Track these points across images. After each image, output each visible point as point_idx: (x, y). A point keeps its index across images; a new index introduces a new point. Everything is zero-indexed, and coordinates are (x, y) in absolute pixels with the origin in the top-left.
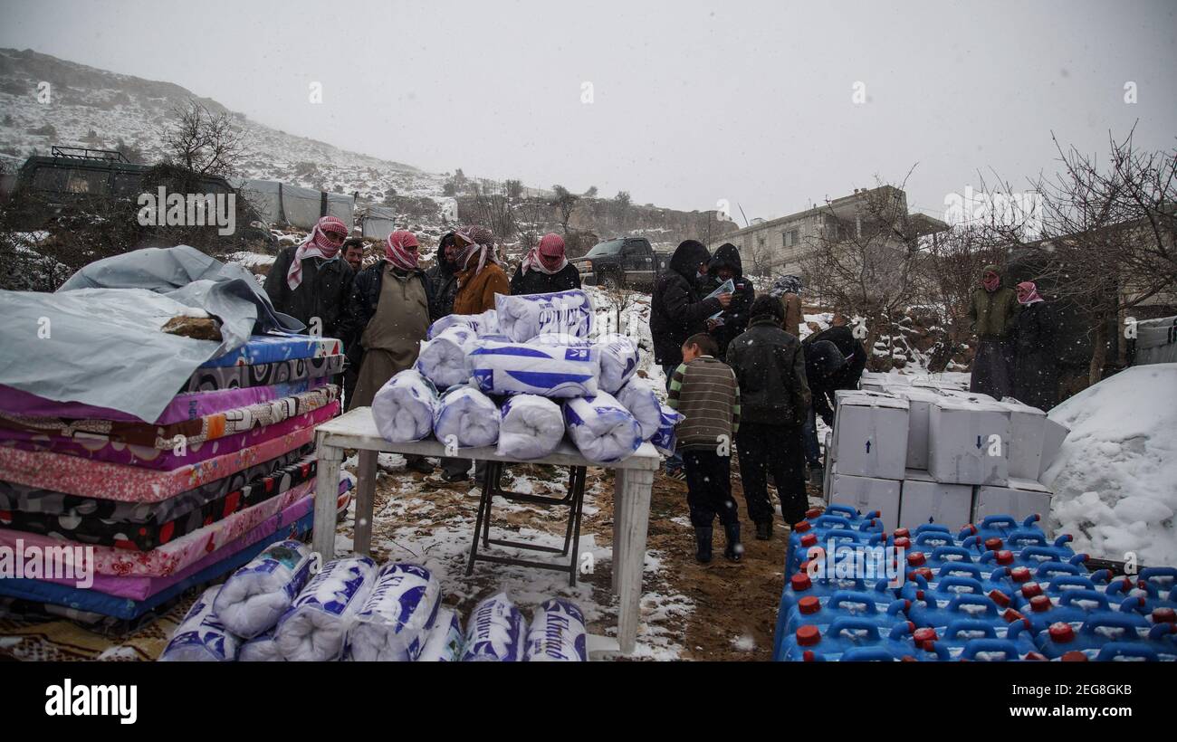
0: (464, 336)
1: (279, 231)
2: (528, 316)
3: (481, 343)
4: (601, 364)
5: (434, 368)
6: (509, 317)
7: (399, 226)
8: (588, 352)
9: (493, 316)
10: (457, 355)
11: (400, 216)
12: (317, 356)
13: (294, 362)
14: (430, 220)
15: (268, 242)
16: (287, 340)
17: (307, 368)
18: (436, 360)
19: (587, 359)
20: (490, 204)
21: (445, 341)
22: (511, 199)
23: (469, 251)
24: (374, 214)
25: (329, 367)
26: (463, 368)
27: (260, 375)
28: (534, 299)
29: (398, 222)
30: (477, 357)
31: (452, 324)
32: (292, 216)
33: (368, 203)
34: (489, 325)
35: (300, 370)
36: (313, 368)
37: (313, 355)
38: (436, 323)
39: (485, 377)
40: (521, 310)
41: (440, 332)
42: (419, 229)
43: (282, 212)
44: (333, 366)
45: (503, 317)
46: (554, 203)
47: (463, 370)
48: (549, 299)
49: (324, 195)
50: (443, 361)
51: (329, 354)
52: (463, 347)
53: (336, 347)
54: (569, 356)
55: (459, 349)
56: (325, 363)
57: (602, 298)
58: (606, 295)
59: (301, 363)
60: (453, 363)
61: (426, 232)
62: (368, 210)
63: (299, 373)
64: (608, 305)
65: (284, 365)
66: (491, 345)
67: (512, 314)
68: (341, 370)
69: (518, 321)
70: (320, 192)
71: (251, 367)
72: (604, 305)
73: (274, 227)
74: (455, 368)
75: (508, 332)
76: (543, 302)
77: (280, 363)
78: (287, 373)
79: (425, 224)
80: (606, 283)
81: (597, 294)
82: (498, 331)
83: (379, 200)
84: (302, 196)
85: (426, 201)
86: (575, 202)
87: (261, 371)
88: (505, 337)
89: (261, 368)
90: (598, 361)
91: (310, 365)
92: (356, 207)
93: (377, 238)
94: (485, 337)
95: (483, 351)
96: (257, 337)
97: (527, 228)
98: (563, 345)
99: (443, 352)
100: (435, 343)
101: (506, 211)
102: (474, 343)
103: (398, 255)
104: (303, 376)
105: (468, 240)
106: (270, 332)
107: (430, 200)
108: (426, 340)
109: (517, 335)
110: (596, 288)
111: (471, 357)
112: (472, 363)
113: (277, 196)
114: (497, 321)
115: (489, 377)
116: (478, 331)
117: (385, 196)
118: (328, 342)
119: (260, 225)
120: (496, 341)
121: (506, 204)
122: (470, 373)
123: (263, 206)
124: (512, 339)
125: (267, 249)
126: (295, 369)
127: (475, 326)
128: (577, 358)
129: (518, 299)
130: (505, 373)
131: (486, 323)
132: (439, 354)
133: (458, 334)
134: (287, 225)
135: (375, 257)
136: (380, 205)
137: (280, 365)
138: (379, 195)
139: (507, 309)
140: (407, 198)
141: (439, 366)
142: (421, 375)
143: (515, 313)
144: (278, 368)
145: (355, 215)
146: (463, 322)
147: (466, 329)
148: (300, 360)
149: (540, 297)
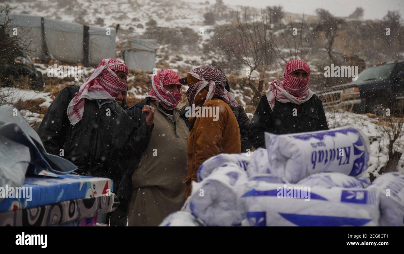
0: (234, 176)
1: (42, 66)
2: (299, 156)
3: (253, 184)
4: (380, 206)
5: (206, 209)
6: (280, 157)
7: (160, 56)
8: (366, 194)
9: (263, 155)
10: (229, 196)
11: (161, 47)
12: (88, 197)
13: (66, 203)
14: (190, 49)
15: (32, 78)
16: (60, 182)
17: (79, 210)
18: (207, 201)
19: (364, 201)
20: (251, 31)
21: (216, 183)
22: (272, 26)
23: (197, 88)
24: (135, 46)
25: (100, 207)
26: (236, 209)
27: (33, 218)
28: (306, 138)
29: (159, 53)
30: (249, 199)
31: (223, 163)
32: (55, 50)
33: (130, 35)
34: (260, 165)
35: (72, 211)
36: (85, 208)
37: (84, 195)
38: (206, 163)
39: (257, 220)
40: (293, 150)
41: (210, 172)
42: (180, 59)
43: (45, 47)
44: (103, 206)
45: (273, 157)
46: (319, 28)
47: (234, 212)
48: (320, 137)
49: (86, 28)
50: (215, 202)
51: (99, 194)
52: (235, 188)
53: (106, 187)
54: (345, 198)
55: (230, 191)
56: (96, 204)
57: (372, 127)
58: (376, 123)
59: (73, 204)
60: (224, 205)
61: (187, 62)
62: (130, 42)
63: (71, 215)
64: (379, 134)
65: (56, 207)
66: (264, 186)
67: (284, 154)
68: (111, 209)
69: (290, 162)
70: (82, 26)
71: (24, 211)
72: (375, 134)
73: (37, 61)
74: (227, 209)
75: (279, 172)
76: (314, 141)
77: (53, 205)
78: (59, 214)
79: (186, 53)
80: (375, 110)
81: (366, 123)
82: (268, 171)
83: (140, 32)
84: (64, 30)
85: (186, 31)
86: (340, 26)
87: (34, 214)
88: (276, 178)
89: (34, 211)
90: (377, 203)
91: (82, 206)
92: (117, 39)
93: (139, 70)
94: (257, 178)
95: (255, 193)
96: (30, 179)
97: (290, 54)
98: (337, 186)
99: (215, 193)
100: (207, 184)
101: (268, 39)
102: (246, 184)
103: (158, 93)
104: (75, 217)
105: (198, 76)
106: (41, 174)
107: (190, 30)
108: (197, 181)
109: (288, 175)
110: (365, 116)
111: (244, 198)
112: (244, 206)
113: (40, 30)
114: (267, 161)
115: (262, 219)
116: (248, 170)
117: (145, 27)
118: (99, 182)
119: (24, 61)
120: (268, 182)
121: (268, 31)
122: (243, 215)
123: (27, 43)
124: (284, 179)
125: (32, 85)
126: (66, 210)
127: (245, 165)
128: (354, 201)
129: (288, 138)
130: (279, 216)
131: (256, 163)
132: (211, 195)
133: (229, 174)
134: (50, 59)
135: (138, 89)
136: (141, 37)
137: (53, 207)
138: (140, 26)
139: (278, 148)
140: (168, 28)
141: (210, 208)
142: (193, 217)
143: (286, 152)
144: (50, 211)
145: (118, 47)
146: (233, 162)
147: (236, 168)
148: (72, 202)
149: (312, 136)
